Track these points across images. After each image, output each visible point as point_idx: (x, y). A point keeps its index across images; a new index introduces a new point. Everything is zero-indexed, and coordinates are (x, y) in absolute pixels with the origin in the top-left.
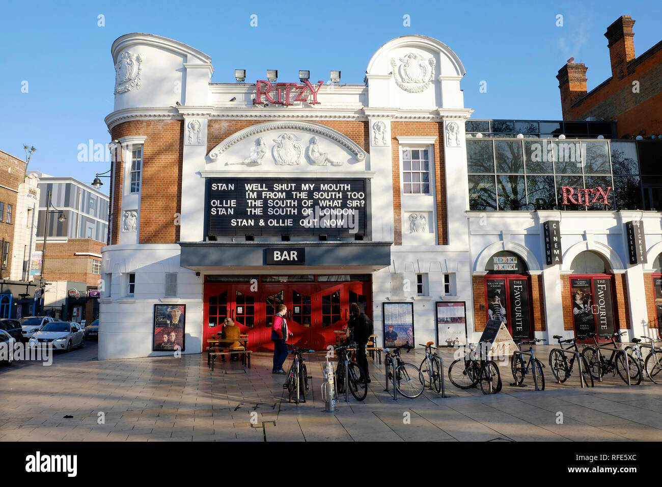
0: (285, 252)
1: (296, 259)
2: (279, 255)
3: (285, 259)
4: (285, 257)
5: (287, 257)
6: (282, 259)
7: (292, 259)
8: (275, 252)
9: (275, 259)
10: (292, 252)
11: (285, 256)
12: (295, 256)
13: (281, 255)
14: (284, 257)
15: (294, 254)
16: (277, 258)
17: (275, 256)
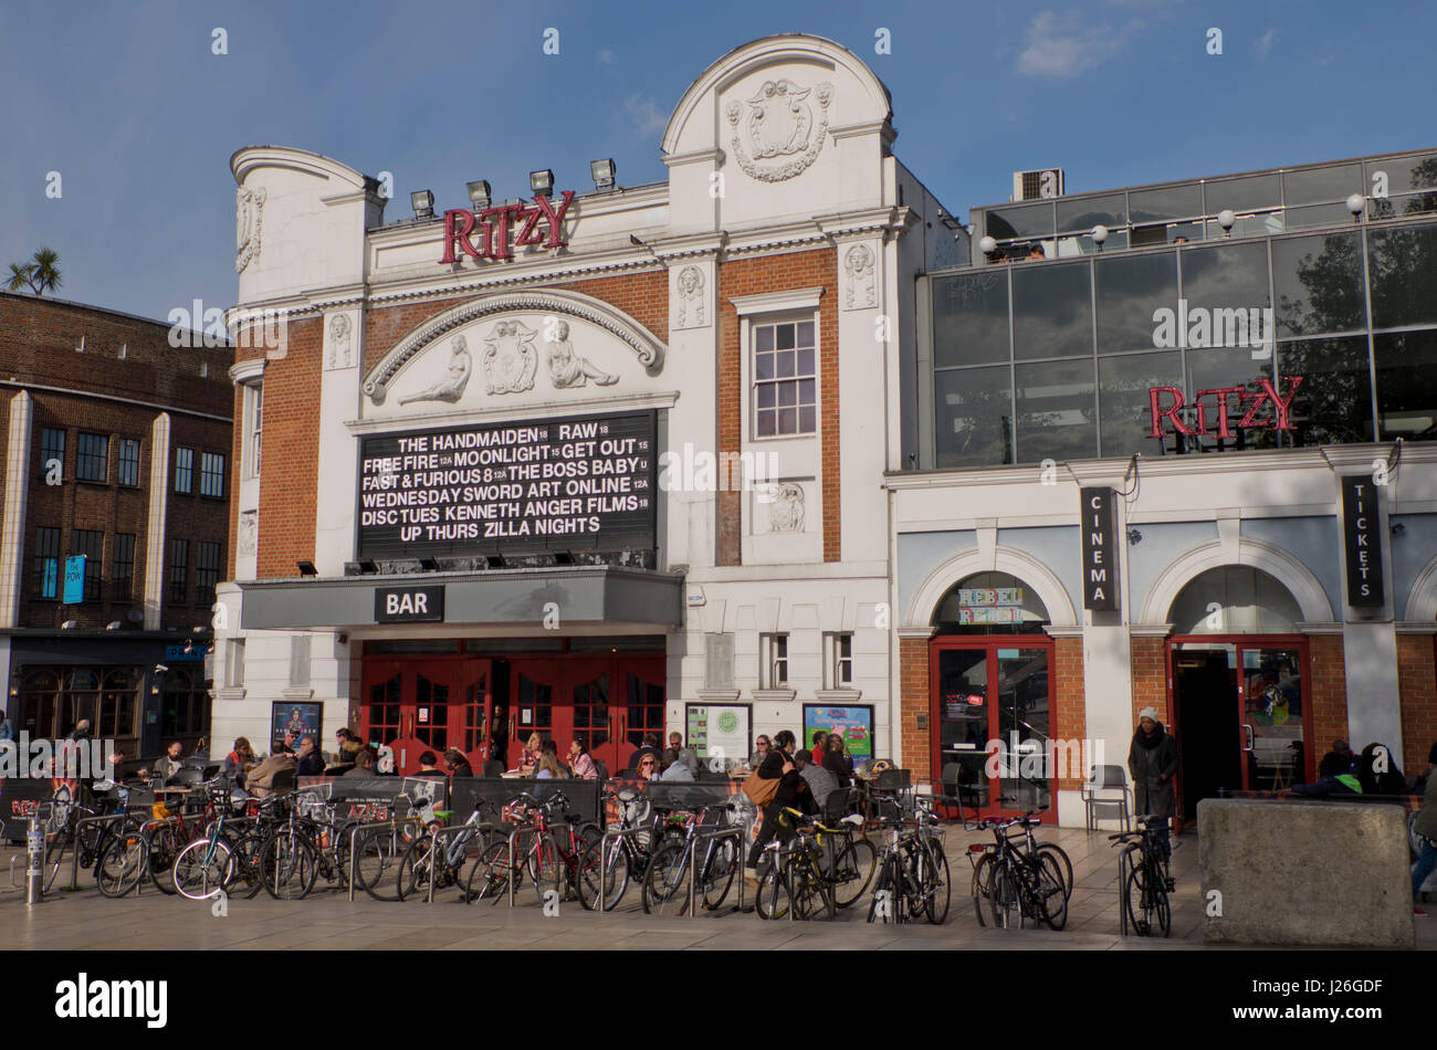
0: (407, 597)
1: (425, 611)
2: (395, 604)
3: (406, 611)
4: (406, 607)
5: (410, 607)
6: (401, 612)
7: (417, 611)
8: (389, 597)
9: (389, 611)
10: (417, 596)
11: (406, 604)
12: (422, 604)
13: (399, 603)
14: (403, 607)
15: (421, 599)
16: (393, 608)
17: (389, 604)
